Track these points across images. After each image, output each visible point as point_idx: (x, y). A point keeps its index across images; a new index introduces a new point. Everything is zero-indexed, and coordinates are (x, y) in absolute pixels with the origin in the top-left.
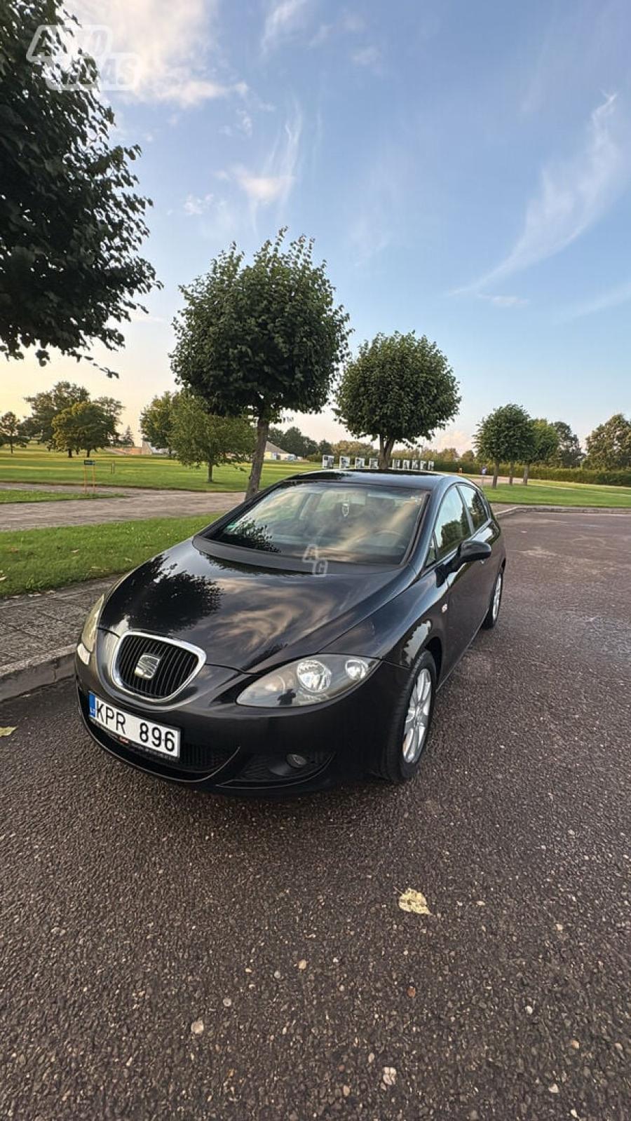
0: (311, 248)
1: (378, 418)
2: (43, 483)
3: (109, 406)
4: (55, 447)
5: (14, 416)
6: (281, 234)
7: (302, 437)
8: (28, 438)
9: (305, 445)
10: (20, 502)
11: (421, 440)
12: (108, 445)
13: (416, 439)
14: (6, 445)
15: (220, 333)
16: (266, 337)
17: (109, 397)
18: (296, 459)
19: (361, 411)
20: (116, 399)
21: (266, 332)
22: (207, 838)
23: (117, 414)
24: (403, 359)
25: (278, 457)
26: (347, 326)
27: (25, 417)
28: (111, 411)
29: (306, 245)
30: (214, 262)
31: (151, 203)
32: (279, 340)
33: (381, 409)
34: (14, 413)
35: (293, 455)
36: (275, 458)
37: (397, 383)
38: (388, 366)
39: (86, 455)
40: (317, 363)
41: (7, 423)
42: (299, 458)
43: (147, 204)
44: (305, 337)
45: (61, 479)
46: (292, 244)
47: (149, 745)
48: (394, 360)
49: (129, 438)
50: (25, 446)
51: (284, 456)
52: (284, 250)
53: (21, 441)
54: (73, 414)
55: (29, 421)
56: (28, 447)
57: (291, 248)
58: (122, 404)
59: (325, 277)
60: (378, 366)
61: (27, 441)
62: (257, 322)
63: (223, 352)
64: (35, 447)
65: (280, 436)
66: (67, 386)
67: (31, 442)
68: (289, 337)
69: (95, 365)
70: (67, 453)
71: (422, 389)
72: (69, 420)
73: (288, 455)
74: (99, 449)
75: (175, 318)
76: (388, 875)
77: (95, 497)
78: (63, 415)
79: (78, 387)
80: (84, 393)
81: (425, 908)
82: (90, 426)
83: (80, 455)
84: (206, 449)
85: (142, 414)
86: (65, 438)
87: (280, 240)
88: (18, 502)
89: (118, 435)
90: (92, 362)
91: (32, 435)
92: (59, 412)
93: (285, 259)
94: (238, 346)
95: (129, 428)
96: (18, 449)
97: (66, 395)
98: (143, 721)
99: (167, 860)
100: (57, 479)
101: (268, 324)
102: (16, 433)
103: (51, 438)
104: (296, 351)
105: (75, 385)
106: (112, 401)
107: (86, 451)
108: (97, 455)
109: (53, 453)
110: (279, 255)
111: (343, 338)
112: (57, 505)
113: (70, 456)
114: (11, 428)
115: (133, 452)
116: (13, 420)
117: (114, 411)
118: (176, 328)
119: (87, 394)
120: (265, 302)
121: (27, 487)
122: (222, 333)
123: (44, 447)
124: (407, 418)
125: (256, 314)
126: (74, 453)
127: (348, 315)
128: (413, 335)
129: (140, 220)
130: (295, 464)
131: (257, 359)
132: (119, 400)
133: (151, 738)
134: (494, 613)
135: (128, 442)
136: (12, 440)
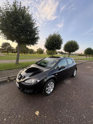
1: (68, 50)
9: (63, 53)
11: (74, 52)
16: (53, 42)
18: (62, 55)
26: (62, 40)
30: (49, 35)
48: (70, 43)
51: (60, 54)
55: (36, 51)
58: (44, 49)
59: (60, 35)
60: (68, 44)
63: (49, 44)
64: (37, 54)
68: (56, 42)
71: (74, 46)
78: (39, 51)
81: (38, 114)
82: (41, 52)
83: (40, 54)
84: (50, 54)
87: (55, 32)
93: (56, 34)
97: (40, 49)
108: (42, 54)
118: (45, 42)
122: (49, 42)
124: (72, 50)
125: (52, 40)
128: (73, 40)
131: (52, 45)
134: (74, 75)
135: (45, 53)
136: (35, 53)
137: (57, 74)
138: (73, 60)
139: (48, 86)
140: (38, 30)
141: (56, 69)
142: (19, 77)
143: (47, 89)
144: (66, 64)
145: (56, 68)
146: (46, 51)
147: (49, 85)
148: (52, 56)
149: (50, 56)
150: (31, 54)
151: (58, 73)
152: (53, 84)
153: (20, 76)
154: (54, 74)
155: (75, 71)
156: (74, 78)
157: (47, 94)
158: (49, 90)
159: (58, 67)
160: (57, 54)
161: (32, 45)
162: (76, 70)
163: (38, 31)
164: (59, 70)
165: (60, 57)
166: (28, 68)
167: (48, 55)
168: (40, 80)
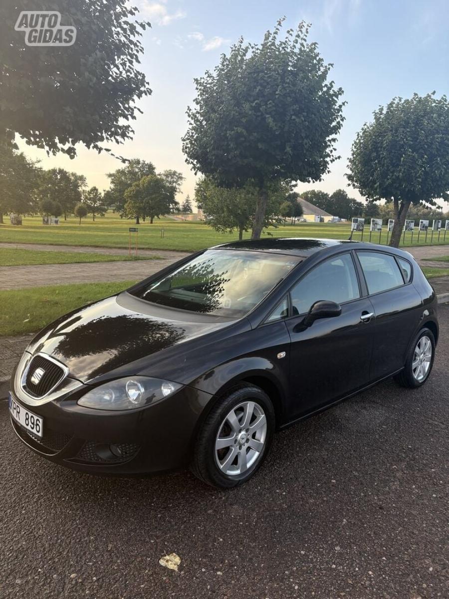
0: (307, 32)
1: (390, 181)
2: (104, 247)
3: (172, 178)
4: (126, 216)
5: (97, 190)
6: (280, 24)
7: (349, 199)
8: (106, 207)
9: (351, 207)
10: (79, 263)
12: (168, 212)
13: (434, 200)
14: (89, 215)
15: (220, 118)
16: (259, 119)
17: (173, 170)
18: (339, 221)
19: (372, 176)
20: (178, 171)
21: (259, 114)
22: (63, 499)
23: (179, 184)
24: (418, 122)
25: (322, 220)
27: (104, 191)
28: (173, 182)
29: (304, 30)
30: (223, 56)
31: (149, 24)
32: (270, 120)
33: (393, 172)
34: (97, 187)
35: (337, 218)
36: (318, 220)
37: (410, 146)
38: (401, 130)
39: (150, 221)
40: (307, 137)
41: (92, 196)
42: (343, 220)
43: (147, 26)
44: (294, 115)
45: (117, 243)
46: (288, 32)
47: (29, 428)
48: (407, 123)
49: (188, 205)
50: (104, 215)
51: (328, 219)
52: (281, 38)
53: (101, 210)
54: (141, 186)
55: (108, 194)
56: (106, 215)
57: (288, 35)
58: (183, 176)
59: (320, 56)
60: (391, 131)
61: (105, 211)
62: (251, 106)
63: (222, 134)
64: (112, 216)
65: (326, 199)
66: (138, 162)
67: (109, 211)
69: (112, 155)
70: (135, 221)
71: (438, 150)
72: (138, 191)
73: (332, 217)
74: (160, 216)
75: (189, 107)
76: (166, 543)
77: (137, 259)
78: (133, 188)
79: (146, 163)
80: (151, 168)
81: (176, 566)
82: (154, 196)
83: (145, 222)
84: (236, 215)
85: (198, 184)
86: (133, 207)
87: (277, 29)
88: (76, 263)
89: (176, 203)
90: (110, 152)
91: (109, 205)
92: (130, 185)
93: (283, 46)
94: (235, 128)
95: (188, 197)
96: (98, 218)
97: (137, 170)
98: (28, 412)
99: (31, 507)
100: (114, 243)
101: (261, 106)
102: (98, 204)
103: (124, 208)
104: (286, 128)
105: (144, 161)
106: (175, 173)
107: (150, 218)
108: (160, 222)
109: (125, 220)
110: (277, 43)
111: (339, 110)
112: (104, 265)
113: (138, 223)
114: (94, 200)
115: (190, 218)
116: (96, 193)
117: (176, 182)
118: (189, 116)
119: (154, 169)
120: (259, 88)
121: (90, 250)
122: (222, 118)
123: (117, 215)
124: (420, 180)
125: (252, 99)
126: (141, 221)
127: (340, 89)
128: (433, 97)
129: (138, 41)
130: (337, 226)
131: (251, 138)
132: (181, 172)
133: (30, 424)
134: (419, 377)
135: (187, 209)
136: (94, 210)
137: (282, 355)
138: (406, 267)
139: (228, 430)
140: (130, 19)
141: (276, 323)
142: (36, 380)
143: (221, 443)
144: (353, 294)
145: (276, 316)
146: (201, 193)
147: (232, 417)
148: (248, 235)
149: (234, 235)
150: (57, 214)
151: (291, 344)
152: (262, 417)
153: (40, 372)
154: (269, 353)
155: (426, 342)
156: (416, 394)
157: (225, 476)
158: (234, 451)
159: (295, 311)
160: (299, 213)
161: (80, 146)
162: (434, 340)
163: (133, 29)
164: (300, 328)
165: (316, 244)
166: (69, 330)
167: (215, 224)
168: (179, 386)
